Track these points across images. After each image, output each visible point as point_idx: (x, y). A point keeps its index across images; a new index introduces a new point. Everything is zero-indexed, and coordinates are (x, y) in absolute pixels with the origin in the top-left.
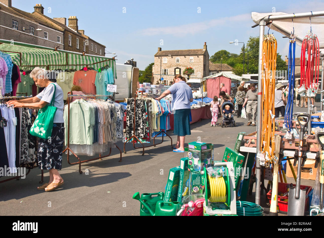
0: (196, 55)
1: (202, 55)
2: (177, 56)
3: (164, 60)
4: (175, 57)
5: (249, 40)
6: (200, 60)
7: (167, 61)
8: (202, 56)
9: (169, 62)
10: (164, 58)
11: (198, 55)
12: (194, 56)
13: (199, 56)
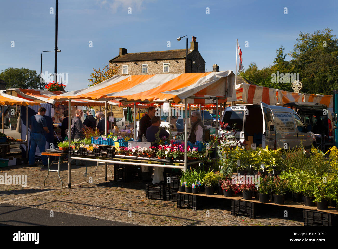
0: (173, 59)
1: (183, 59)
2: (144, 61)
3: (123, 68)
4: (141, 62)
5: (299, 38)
6: (180, 68)
7: (129, 70)
8: (184, 61)
9: (131, 72)
10: (123, 66)
11: (177, 60)
12: (171, 61)
13: (179, 61)
